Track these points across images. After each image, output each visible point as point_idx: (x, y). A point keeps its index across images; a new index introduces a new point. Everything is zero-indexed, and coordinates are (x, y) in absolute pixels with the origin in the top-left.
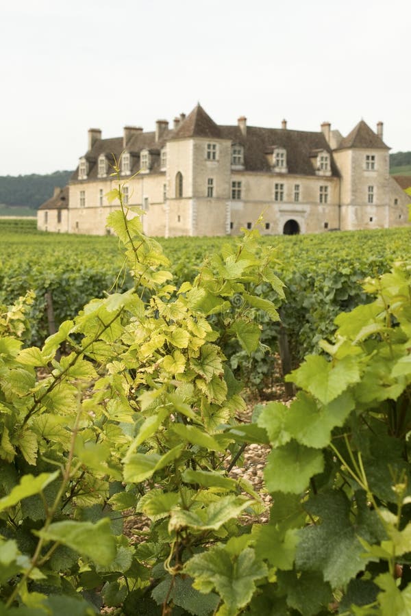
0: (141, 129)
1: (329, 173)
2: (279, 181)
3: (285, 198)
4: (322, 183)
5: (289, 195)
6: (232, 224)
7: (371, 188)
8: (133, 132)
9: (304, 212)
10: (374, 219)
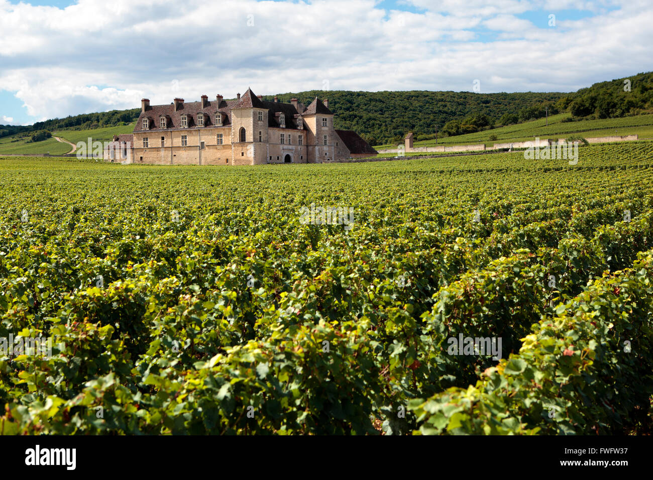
0: (183, 100)
1: (302, 128)
2: (282, 132)
3: (285, 142)
4: (299, 134)
5: (286, 141)
6: (271, 157)
7: (325, 137)
8: (180, 102)
9: (292, 150)
10: (327, 154)
